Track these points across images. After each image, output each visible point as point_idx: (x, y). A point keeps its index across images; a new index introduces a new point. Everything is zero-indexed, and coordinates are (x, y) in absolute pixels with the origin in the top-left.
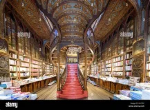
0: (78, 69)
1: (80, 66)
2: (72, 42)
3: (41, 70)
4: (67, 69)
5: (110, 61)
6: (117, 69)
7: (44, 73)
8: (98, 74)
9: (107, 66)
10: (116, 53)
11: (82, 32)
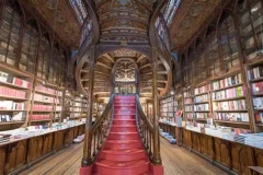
0: (136, 107)
1: (142, 100)
2: (124, 43)
3: (59, 109)
4: (113, 106)
5: (203, 90)
6: (225, 106)
7: (66, 114)
8: (179, 118)
9: (198, 99)
10: (217, 70)
11: (144, 19)
